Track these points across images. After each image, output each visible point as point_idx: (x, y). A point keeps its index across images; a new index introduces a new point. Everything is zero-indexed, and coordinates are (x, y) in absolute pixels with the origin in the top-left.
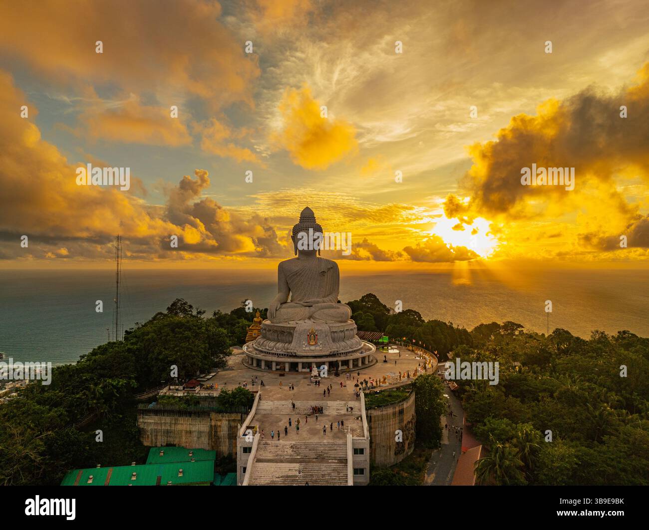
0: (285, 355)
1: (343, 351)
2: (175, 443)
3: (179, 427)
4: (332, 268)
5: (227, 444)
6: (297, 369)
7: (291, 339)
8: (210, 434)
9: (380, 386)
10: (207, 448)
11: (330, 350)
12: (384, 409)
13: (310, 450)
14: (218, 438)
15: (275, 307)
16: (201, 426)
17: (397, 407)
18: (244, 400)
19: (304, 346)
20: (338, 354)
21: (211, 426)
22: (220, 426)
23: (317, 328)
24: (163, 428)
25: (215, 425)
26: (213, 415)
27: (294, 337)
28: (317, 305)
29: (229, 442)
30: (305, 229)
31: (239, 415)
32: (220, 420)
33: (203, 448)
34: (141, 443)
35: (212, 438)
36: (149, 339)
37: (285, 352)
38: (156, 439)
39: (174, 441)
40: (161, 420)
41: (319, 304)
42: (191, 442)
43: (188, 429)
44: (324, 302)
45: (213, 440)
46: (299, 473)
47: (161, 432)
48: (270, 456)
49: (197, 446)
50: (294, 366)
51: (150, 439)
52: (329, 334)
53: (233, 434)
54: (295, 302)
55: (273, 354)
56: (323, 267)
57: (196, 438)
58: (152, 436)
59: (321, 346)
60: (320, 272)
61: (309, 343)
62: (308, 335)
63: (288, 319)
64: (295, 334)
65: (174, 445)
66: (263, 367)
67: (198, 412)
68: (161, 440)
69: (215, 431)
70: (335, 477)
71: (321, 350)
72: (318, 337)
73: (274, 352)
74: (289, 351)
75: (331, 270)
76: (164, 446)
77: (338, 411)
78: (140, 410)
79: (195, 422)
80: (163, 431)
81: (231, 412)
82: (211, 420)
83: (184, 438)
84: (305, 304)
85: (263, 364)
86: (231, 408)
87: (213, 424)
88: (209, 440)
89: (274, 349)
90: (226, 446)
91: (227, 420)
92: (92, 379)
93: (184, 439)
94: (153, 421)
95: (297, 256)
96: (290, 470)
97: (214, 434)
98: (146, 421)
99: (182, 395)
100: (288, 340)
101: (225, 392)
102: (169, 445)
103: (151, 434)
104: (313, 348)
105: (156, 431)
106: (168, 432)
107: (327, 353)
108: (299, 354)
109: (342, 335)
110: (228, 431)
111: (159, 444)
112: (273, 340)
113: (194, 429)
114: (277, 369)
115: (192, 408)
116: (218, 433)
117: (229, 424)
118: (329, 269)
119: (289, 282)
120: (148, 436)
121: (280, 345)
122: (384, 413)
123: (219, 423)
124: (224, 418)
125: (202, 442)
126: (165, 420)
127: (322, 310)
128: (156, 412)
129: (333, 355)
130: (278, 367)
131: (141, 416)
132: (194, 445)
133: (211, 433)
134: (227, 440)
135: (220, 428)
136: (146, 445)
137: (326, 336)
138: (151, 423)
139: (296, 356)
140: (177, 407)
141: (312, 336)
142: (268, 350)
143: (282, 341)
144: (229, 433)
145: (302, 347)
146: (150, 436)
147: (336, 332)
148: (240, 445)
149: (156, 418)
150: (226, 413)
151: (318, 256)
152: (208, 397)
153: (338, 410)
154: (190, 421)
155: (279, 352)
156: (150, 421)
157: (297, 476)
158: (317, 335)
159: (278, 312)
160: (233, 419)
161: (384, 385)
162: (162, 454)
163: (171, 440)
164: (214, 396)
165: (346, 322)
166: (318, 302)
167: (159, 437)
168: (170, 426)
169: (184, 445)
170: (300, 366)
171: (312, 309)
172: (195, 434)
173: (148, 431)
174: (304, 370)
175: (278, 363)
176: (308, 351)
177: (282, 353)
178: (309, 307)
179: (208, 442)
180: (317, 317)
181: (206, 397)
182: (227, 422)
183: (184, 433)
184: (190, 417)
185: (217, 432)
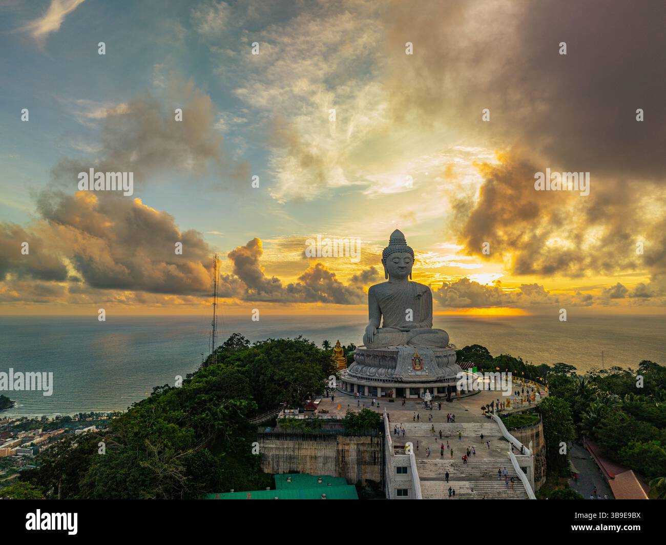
0: (389, 381)
1: (449, 377)
2: (298, 470)
3: (303, 452)
4: (426, 292)
5: (356, 470)
6: (404, 395)
7: (394, 364)
8: (337, 459)
9: (504, 410)
10: (334, 474)
11: (437, 376)
12: (523, 431)
13: (473, 468)
14: (346, 464)
15: (372, 331)
16: (327, 451)
17: (534, 429)
18: (373, 422)
19: (409, 371)
20: (444, 380)
21: (338, 450)
22: (348, 451)
23: (420, 353)
24: (285, 453)
25: (342, 450)
26: (340, 439)
27: (398, 363)
28: (415, 329)
29: (358, 467)
30: (398, 251)
31: (369, 438)
32: (348, 444)
33: (329, 474)
34: (261, 470)
35: (339, 464)
36: (260, 360)
37: (389, 378)
38: (278, 465)
39: (298, 467)
40: (283, 445)
41: (417, 329)
42: (316, 469)
43: (313, 455)
44: (421, 327)
45: (341, 466)
46: (472, 491)
47: (284, 457)
48: (432, 475)
49: (323, 473)
50: (400, 392)
51: (271, 466)
52: (434, 359)
53: (362, 459)
54: (391, 326)
55: (376, 380)
56: (419, 291)
57: (321, 464)
58: (273, 463)
59: (427, 371)
60: (416, 295)
61: (414, 368)
62: (413, 360)
63: (386, 344)
64: (399, 359)
65: (297, 472)
66: (366, 393)
67: (324, 436)
68: (283, 467)
69: (342, 457)
70: (512, 495)
71: (427, 375)
72: (423, 362)
73: (377, 378)
74: (394, 376)
75: (425, 294)
76: (287, 473)
77: (476, 433)
78: (261, 434)
79: (321, 446)
80: (285, 456)
81: (360, 436)
82: (338, 444)
83: (308, 464)
84: (402, 329)
85: (366, 390)
86: (359, 430)
87: (340, 448)
88: (336, 466)
89: (377, 375)
90: (354, 473)
91: (355, 444)
92: (211, 400)
93: (308, 466)
94: (274, 446)
95: (388, 280)
96: (460, 488)
97: (341, 459)
98: (267, 446)
99: (303, 418)
100: (391, 365)
101: (352, 414)
102: (292, 472)
103: (273, 460)
104: (419, 373)
105: (278, 456)
106: (291, 458)
107: (434, 379)
108: (404, 379)
109: (445, 360)
110: (357, 456)
111: (281, 471)
112: (374, 366)
113: (319, 455)
114: (382, 396)
115: (316, 432)
116: (346, 458)
117: (357, 448)
118: (424, 293)
119: (381, 308)
120: (269, 462)
121: (382, 371)
122: (524, 434)
123: (346, 448)
124: (353, 442)
125: (328, 468)
126: (288, 444)
127: (421, 335)
128: (278, 436)
129: (440, 381)
130: (384, 394)
131: (262, 441)
132: (319, 472)
133: (339, 458)
134: (356, 466)
135: (348, 453)
136: (266, 472)
137: (431, 361)
138: (272, 448)
139: (402, 382)
140: (299, 431)
141: (417, 360)
142: (369, 376)
143: (384, 367)
144: (357, 459)
145: (406, 372)
146: (271, 462)
147: (439, 357)
148: (394, 464)
149: (278, 442)
150: (355, 436)
151: (409, 280)
152: (331, 419)
153: (476, 431)
154: (315, 446)
155: (383, 377)
156: (271, 446)
157: (471, 495)
158: (421, 360)
159: (376, 337)
160: (362, 442)
161: (509, 409)
162: (289, 481)
163: (294, 467)
164: (338, 419)
165: (445, 348)
166: (415, 327)
167: (281, 464)
168: (293, 451)
169: (307, 472)
170: (408, 392)
171: (410, 334)
172: (321, 460)
173: (268, 457)
174: (412, 396)
175: (383, 389)
176: (415, 376)
177: (385, 379)
178: (407, 331)
179: (335, 469)
180: (415, 342)
181: (329, 419)
182: (355, 447)
183: (308, 459)
184: (315, 441)
185: (344, 457)
